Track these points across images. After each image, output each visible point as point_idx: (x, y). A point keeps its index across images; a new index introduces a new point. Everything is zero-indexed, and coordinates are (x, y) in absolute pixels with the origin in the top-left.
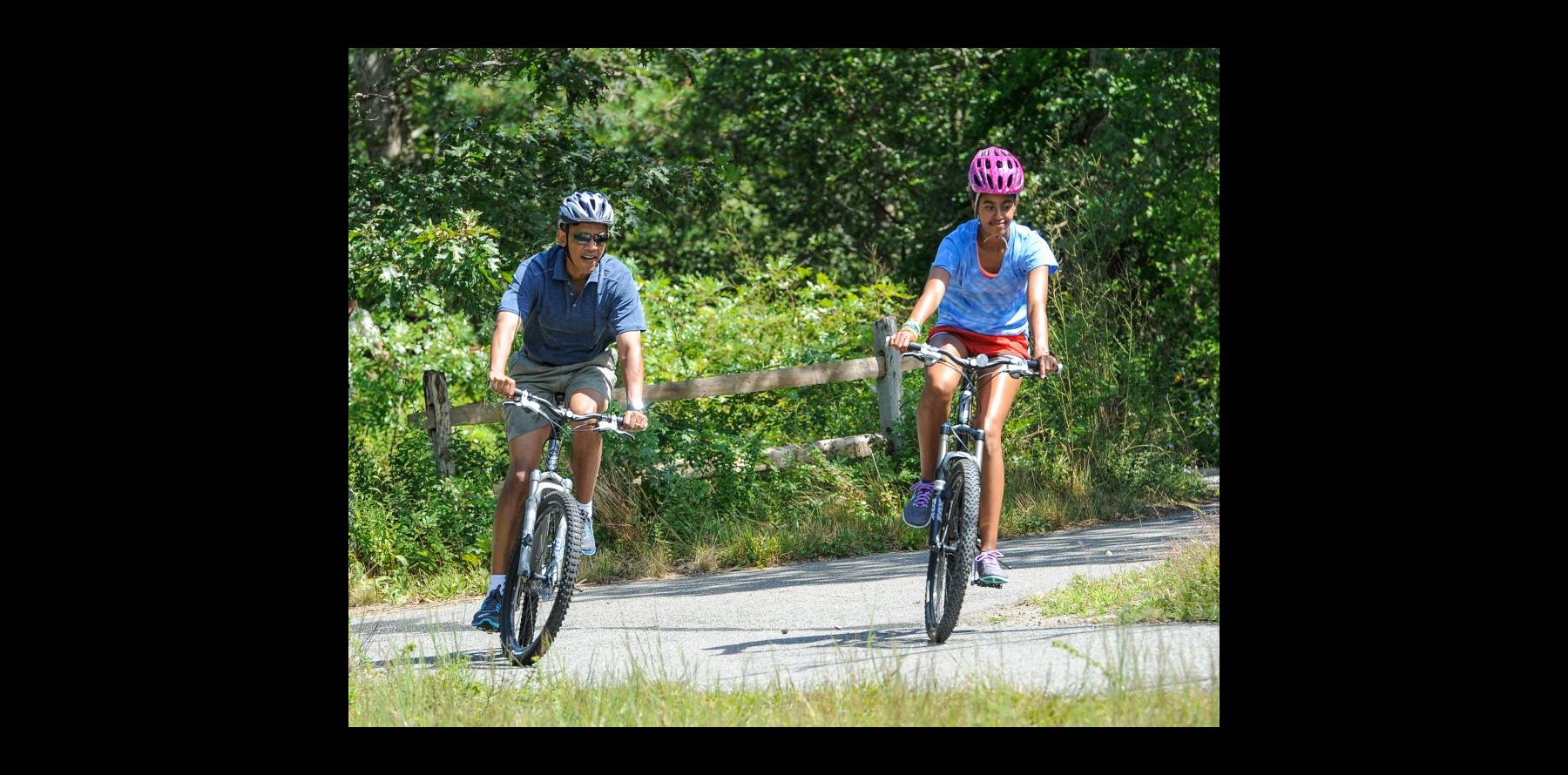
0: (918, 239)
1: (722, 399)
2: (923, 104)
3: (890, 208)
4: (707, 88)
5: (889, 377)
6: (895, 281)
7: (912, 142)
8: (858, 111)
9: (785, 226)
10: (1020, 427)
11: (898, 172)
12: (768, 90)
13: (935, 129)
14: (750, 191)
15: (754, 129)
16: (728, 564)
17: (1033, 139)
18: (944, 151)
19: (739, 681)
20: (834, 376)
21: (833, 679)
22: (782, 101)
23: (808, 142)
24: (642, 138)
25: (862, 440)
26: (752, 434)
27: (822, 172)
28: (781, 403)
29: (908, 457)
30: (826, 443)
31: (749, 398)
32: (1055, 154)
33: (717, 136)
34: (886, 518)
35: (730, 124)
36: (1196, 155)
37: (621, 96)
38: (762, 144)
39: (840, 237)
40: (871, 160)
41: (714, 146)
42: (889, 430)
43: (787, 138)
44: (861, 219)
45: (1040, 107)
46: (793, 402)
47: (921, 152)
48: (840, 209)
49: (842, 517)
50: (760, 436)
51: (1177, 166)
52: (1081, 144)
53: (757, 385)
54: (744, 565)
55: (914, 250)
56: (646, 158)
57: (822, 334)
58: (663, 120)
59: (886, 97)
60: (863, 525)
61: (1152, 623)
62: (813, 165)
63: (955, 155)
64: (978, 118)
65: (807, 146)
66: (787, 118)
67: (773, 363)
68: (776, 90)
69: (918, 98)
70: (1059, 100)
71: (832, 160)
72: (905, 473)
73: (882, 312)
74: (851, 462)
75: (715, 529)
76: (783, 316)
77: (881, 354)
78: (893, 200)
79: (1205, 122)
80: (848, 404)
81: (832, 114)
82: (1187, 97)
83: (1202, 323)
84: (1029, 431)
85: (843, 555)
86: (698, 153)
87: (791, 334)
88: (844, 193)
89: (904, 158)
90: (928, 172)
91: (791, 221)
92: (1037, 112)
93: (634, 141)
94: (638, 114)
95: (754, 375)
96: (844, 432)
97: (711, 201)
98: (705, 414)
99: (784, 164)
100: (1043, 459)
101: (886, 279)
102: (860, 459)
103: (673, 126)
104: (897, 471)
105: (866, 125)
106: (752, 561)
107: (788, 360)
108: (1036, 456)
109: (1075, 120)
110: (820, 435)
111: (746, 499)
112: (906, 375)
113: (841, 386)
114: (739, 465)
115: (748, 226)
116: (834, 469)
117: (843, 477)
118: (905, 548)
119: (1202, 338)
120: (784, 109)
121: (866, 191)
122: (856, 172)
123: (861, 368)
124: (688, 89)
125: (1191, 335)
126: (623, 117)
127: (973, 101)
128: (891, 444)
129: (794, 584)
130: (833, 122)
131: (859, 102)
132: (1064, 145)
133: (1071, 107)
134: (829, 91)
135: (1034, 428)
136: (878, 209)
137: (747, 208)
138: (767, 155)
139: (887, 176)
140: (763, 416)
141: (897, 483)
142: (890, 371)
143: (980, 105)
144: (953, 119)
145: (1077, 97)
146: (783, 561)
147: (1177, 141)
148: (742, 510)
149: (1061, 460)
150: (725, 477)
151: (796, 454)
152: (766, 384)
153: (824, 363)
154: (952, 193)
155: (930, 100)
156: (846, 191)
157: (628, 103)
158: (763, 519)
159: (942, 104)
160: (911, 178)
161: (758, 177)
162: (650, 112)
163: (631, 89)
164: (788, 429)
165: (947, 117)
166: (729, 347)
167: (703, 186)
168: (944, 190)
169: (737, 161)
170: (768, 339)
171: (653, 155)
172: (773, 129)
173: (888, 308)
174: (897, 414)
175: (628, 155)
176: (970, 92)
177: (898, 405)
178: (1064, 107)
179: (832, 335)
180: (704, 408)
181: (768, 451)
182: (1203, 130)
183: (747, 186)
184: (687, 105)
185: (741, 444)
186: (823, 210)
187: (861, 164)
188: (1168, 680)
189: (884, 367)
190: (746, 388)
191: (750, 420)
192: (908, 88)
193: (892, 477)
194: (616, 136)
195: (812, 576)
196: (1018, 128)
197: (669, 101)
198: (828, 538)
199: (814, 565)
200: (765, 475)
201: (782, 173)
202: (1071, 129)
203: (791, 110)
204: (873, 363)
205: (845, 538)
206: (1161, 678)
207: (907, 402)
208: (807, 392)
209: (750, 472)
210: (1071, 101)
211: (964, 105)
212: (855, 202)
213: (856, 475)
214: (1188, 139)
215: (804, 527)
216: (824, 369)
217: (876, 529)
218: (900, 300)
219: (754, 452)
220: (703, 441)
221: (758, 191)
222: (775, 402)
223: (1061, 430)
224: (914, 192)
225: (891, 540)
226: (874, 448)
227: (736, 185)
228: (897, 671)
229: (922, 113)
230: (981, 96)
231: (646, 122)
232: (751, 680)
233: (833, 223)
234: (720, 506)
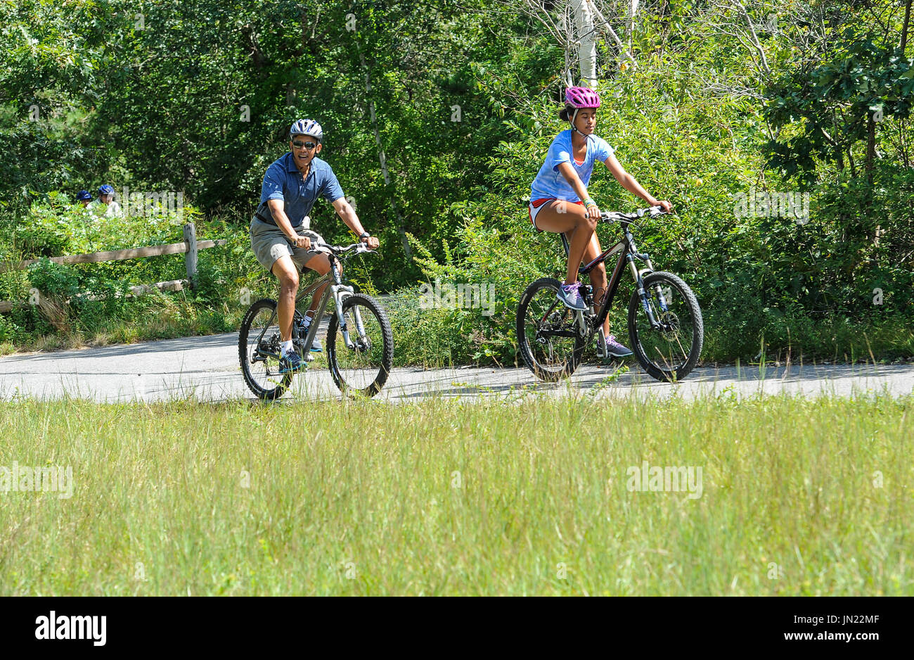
0: (205, 186)
1: (110, 263)
2: (207, 121)
3: (192, 171)
4: (102, 112)
5: (191, 252)
6: (194, 206)
7: (202, 139)
8: (176, 124)
9: (141, 179)
10: (254, 276)
11: (196, 154)
12: (132, 113)
13: (213, 133)
14: (125, 162)
15: (126, 132)
16: (112, 342)
17: (260, 139)
18: (217, 144)
19: (117, 399)
20: (164, 251)
21: (162, 397)
22: (139, 118)
23: (152, 139)
24: (71, 136)
25: (178, 282)
26: (124, 279)
27: (159, 153)
28: (138, 264)
29: (200, 291)
30: (160, 284)
31: (123, 262)
32: (270, 146)
33: (107, 135)
34: (189, 320)
35: (113, 130)
36: (337, 148)
37: (60, 116)
38: (129, 139)
39: (167, 184)
40: (182, 147)
41: (105, 140)
42: (191, 278)
43: (141, 137)
44: (177, 176)
45: (263, 123)
46: (144, 265)
47: (206, 144)
48: (167, 171)
49: (167, 319)
50: (128, 281)
51: (328, 153)
52: (283, 142)
53: (127, 256)
54: (120, 343)
55: (203, 191)
56: (72, 145)
57: (159, 231)
58: (81, 127)
59: (189, 118)
60: (178, 323)
61: (315, 370)
62: (154, 149)
63: (223, 146)
64: (233, 129)
65: (151, 141)
66: (141, 126)
67: (134, 245)
68: (136, 113)
69: (205, 118)
70: (272, 121)
71: (163, 147)
72: (198, 298)
73: (188, 221)
74: (172, 293)
75: (106, 325)
76: (140, 223)
77: (187, 241)
78: (193, 167)
79: (341, 132)
80: (171, 265)
81: (163, 125)
82: (332, 120)
83: (340, 227)
84: (258, 278)
85: (168, 338)
86: (98, 143)
87: (144, 231)
88: (169, 164)
89: (199, 147)
90: (210, 154)
91: (143, 177)
92: (262, 126)
93: (67, 137)
94: (68, 124)
95: (126, 251)
96: (170, 279)
97: (104, 167)
98: (101, 270)
99: (140, 149)
100: (265, 292)
101: (190, 205)
102: (177, 292)
103: (86, 130)
104: (195, 297)
105: (180, 131)
106: (124, 341)
107: (141, 244)
108: (261, 290)
109: (280, 130)
110: (157, 280)
111: (121, 311)
112: (199, 251)
113: (168, 257)
114: (118, 294)
115: (123, 178)
116: (164, 297)
117: (168, 300)
118: (198, 335)
119: (340, 234)
120: (140, 123)
121: (180, 162)
122: (175, 153)
123: (178, 248)
124: (93, 112)
125: (334, 233)
126: (61, 126)
127: (232, 120)
128: (192, 284)
129: (145, 352)
130: (164, 130)
131: (176, 120)
132: (275, 142)
133: (279, 124)
134: (162, 114)
135: (260, 277)
136: (186, 171)
137: (122, 170)
138: (132, 144)
139: (190, 156)
140: (130, 271)
141: (195, 303)
142: (191, 249)
143: (235, 122)
144: (222, 129)
145: (281, 119)
146: (139, 341)
147: (328, 141)
148: (119, 316)
149: (273, 292)
150: (111, 300)
151: (146, 289)
152: (131, 255)
153: (159, 245)
154: (221, 164)
155: (210, 119)
156: (170, 162)
157: (63, 119)
158: (130, 321)
159: (216, 121)
160: (202, 157)
161: (127, 156)
162: (74, 123)
163: (65, 112)
164: (141, 277)
165: (219, 128)
166: (113, 237)
167: (100, 159)
168: (218, 163)
169: (117, 147)
170: (132, 233)
171: (76, 144)
172: (135, 133)
173: (190, 219)
174: (195, 270)
175: (63, 144)
176: (230, 116)
177: (195, 266)
178: (274, 124)
179: (163, 232)
180: (100, 267)
181: (132, 288)
182: (340, 136)
183: (123, 160)
184: (92, 120)
185: (119, 284)
186: (159, 171)
187: (177, 150)
188: (322, 397)
189: (189, 248)
190: (121, 258)
191: (123, 273)
192: (200, 113)
193: (193, 301)
194: (58, 135)
195: (153, 348)
196: (253, 134)
197: (84, 118)
198: (161, 330)
199: (154, 343)
200: (131, 299)
201: (139, 154)
202: (278, 134)
203: (144, 123)
204: (183, 245)
205: (170, 330)
206: (318, 396)
207: (199, 264)
208: (151, 259)
209: (123, 297)
210: (278, 121)
211: (227, 122)
212: (175, 168)
213: (175, 300)
214: (333, 140)
215: (149, 325)
216: (159, 248)
217: (184, 326)
218: (196, 215)
219: (125, 290)
220: (100, 283)
221: (128, 162)
222: (135, 264)
223: (274, 278)
224: (203, 163)
225: (192, 331)
226: (184, 287)
227: (117, 159)
228: (193, 394)
229: (207, 126)
230: (235, 118)
231: (73, 128)
232: (122, 398)
233: (164, 178)
234: (108, 314)
